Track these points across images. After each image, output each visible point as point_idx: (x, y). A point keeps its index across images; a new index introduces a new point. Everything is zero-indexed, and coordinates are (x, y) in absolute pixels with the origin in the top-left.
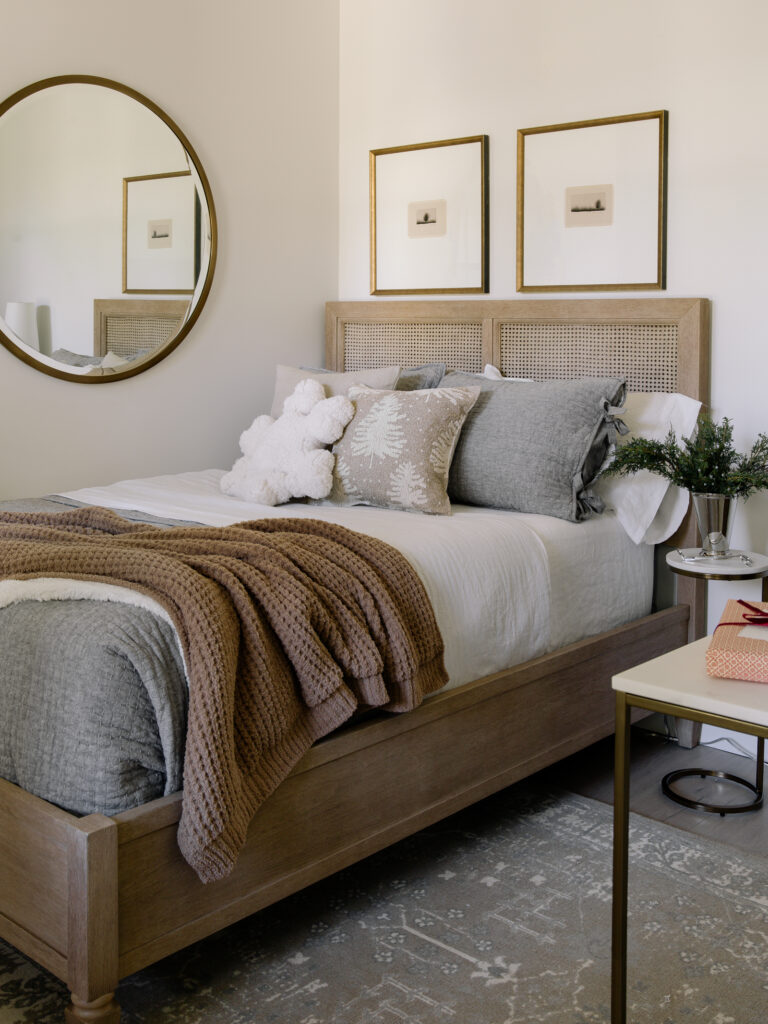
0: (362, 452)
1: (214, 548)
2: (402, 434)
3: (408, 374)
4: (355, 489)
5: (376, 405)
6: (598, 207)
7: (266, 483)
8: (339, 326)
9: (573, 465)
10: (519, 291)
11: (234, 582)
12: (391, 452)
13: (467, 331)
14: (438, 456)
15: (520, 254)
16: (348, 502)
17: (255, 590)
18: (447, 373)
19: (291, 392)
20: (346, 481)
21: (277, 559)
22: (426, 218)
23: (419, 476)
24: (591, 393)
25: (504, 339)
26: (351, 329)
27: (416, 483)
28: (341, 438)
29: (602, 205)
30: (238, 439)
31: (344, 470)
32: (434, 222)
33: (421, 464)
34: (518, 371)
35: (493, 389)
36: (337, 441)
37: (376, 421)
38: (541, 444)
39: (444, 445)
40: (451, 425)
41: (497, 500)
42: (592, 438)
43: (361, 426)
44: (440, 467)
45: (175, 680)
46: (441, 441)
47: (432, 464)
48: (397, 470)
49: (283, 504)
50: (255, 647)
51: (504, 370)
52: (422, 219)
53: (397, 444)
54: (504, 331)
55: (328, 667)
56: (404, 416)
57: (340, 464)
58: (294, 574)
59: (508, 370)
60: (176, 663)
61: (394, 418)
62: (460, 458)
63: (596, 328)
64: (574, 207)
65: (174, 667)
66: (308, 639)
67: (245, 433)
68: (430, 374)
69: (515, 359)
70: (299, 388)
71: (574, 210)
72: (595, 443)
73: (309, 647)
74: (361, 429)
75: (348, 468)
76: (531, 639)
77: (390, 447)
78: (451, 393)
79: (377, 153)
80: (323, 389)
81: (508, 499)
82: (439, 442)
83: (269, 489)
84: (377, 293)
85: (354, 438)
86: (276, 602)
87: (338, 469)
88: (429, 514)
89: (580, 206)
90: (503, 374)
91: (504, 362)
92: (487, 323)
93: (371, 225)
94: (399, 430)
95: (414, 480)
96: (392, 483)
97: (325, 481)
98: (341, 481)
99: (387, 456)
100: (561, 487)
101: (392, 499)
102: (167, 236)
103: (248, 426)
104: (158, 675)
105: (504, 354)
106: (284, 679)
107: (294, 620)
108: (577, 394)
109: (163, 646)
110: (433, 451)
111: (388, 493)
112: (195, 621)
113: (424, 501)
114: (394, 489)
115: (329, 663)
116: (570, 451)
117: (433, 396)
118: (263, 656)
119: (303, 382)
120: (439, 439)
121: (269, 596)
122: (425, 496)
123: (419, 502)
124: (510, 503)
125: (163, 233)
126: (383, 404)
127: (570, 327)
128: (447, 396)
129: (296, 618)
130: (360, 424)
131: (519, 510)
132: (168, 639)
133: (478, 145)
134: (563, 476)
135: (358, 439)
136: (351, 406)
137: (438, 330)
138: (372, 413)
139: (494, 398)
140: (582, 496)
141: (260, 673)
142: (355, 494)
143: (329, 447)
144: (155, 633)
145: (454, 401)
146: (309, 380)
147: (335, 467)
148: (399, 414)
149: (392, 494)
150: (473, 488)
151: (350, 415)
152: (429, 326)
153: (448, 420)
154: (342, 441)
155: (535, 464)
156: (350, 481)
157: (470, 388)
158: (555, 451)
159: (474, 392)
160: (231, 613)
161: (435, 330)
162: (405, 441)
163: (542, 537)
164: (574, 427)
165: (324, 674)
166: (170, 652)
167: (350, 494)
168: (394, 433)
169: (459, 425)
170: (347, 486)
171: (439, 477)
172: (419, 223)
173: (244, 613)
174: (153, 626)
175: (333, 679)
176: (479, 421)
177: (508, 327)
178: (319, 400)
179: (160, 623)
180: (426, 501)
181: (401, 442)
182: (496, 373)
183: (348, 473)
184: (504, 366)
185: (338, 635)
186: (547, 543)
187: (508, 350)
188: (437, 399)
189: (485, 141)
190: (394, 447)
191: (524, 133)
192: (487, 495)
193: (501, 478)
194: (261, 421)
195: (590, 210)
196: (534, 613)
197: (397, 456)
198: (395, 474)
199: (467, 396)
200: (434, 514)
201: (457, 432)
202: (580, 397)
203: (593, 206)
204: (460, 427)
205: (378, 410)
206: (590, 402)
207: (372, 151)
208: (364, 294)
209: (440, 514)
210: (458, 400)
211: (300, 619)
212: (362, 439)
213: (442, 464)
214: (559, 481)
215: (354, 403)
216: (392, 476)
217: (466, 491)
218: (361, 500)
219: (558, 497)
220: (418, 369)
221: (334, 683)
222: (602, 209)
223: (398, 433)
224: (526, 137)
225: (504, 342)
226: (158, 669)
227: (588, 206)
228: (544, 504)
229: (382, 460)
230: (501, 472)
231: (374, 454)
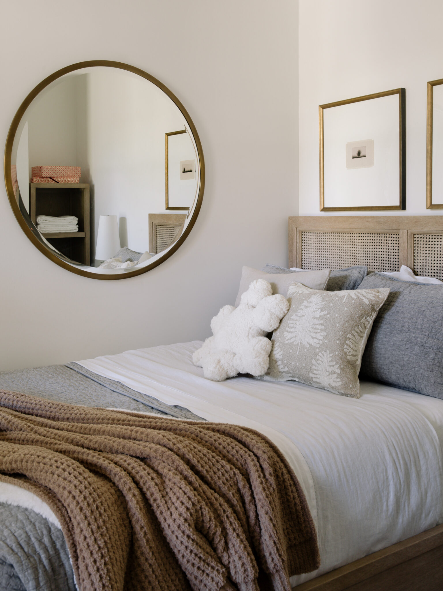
0: (292, 340)
1: (123, 448)
2: (323, 327)
3: (337, 273)
4: (286, 369)
5: (305, 303)
7: (219, 361)
8: (298, 235)
10: (428, 208)
11: (130, 489)
12: (313, 342)
13: (388, 239)
14: (352, 346)
15: (429, 179)
16: (283, 378)
17: (148, 494)
18: (368, 274)
19: (247, 289)
20: (279, 363)
21: (173, 462)
22: (359, 153)
23: (335, 363)
25: (416, 245)
26: (306, 236)
27: (332, 368)
28: (278, 328)
30: (210, 323)
31: (278, 354)
32: (365, 156)
33: (337, 353)
34: (427, 271)
35: (401, 290)
36: (276, 330)
37: (303, 316)
38: (438, 339)
39: (357, 337)
40: (363, 320)
41: (401, 382)
43: (293, 319)
44: (353, 355)
45: (61, 586)
46: (355, 334)
47: (346, 353)
48: (318, 357)
49: (233, 378)
50: (142, 553)
51: (416, 270)
52: (356, 155)
53: (319, 336)
54: (416, 239)
55: (213, 568)
56: (325, 313)
57: (275, 349)
58: (186, 478)
59: (419, 270)
60: (64, 568)
61: (317, 314)
62: (372, 346)
65: (62, 571)
66: (190, 545)
67: (214, 318)
68: (355, 274)
69: (424, 261)
70: (252, 286)
73: (191, 552)
74: (292, 322)
75: (281, 353)
76: (423, 515)
77: (313, 338)
78: (365, 294)
79: (324, 107)
80: (270, 286)
81: (410, 382)
82: (353, 334)
83: (221, 367)
84: (325, 209)
85: (287, 329)
86: (163, 508)
87: (275, 352)
88: (342, 394)
90: (416, 273)
91: (416, 264)
92: (403, 234)
93: (320, 160)
94: (321, 324)
95: (330, 366)
96: (313, 367)
97: (262, 363)
98: (276, 362)
99: (311, 345)
101: (314, 380)
102: (191, 171)
103: (216, 313)
104: (42, 584)
105: (416, 258)
106: (173, 577)
107: (176, 528)
109: (52, 552)
110: (348, 342)
111: (311, 375)
113: (338, 384)
114: (315, 372)
115: (213, 564)
117: (349, 296)
118: (150, 561)
119: (255, 281)
120: (353, 332)
121: (159, 501)
122: (339, 380)
123: (334, 385)
124: (411, 385)
125: (189, 169)
126: (310, 302)
128: (361, 297)
129: (179, 527)
130: (292, 317)
131: (419, 393)
132: (58, 546)
133: (397, 96)
135: (290, 330)
136: (286, 303)
137: (367, 238)
138: (302, 309)
139: (401, 297)
141: (146, 577)
142: (288, 372)
143: (269, 335)
144: (46, 540)
145: (366, 301)
146: (259, 280)
147: (272, 351)
148: (322, 311)
149: (313, 376)
150: (382, 371)
151: (285, 310)
152: (360, 235)
153: (361, 317)
154: (279, 330)
155: (432, 356)
156: (283, 363)
157: (381, 290)
159: (384, 293)
160: (123, 520)
161: (365, 238)
162: (325, 334)
165: (208, 575)
166: (59, 558)
167: (283, 372)
168: (317, 327)
169: (371, 320)
170: (281, 366)
171: (352, 364)
172: (353, 158)
173: (134, 520)
174: (45, 532)
175: (216, 579)
176: (388, 317)
177: (419, 236)
178: (266, 296)
179: (52, 529)
180: (340, 384)
181: (322, 334)
182: (409, 273)
183: (281, 357)
184: (416, 267)
185: (220, 540)
187: (419, 255)
188: (353, 299)
189: (402, 93)
190: (316, 338)
191: (433, 84)
192: (393, 378)
193: (404, 365)
194: (226, 309)
196: (426, 493)
197: (318, 346)
198: (317, 360)
199: (378, 296)
200: (346, 395)
201: (369, 326)
204: (371, 322)
205: (306, 307)
207: (320, 106)
208: (315, 211)
209: (351, 396)
210: (370, 300)
211: (183, 527)
212: (292, 330)
213: (354, 353)
215: (289, 301)
216: (313, 362)
217: (376, 372)
218: (291, 377)
220: (347, 270)
221: (217, 584)
223: (320, 327)
224: (434, 87)
225: (416, 248)
226: (41, 579)
228: (439, 390)
229: (306, 348)
230: (404, 361)
231: (301, 343)
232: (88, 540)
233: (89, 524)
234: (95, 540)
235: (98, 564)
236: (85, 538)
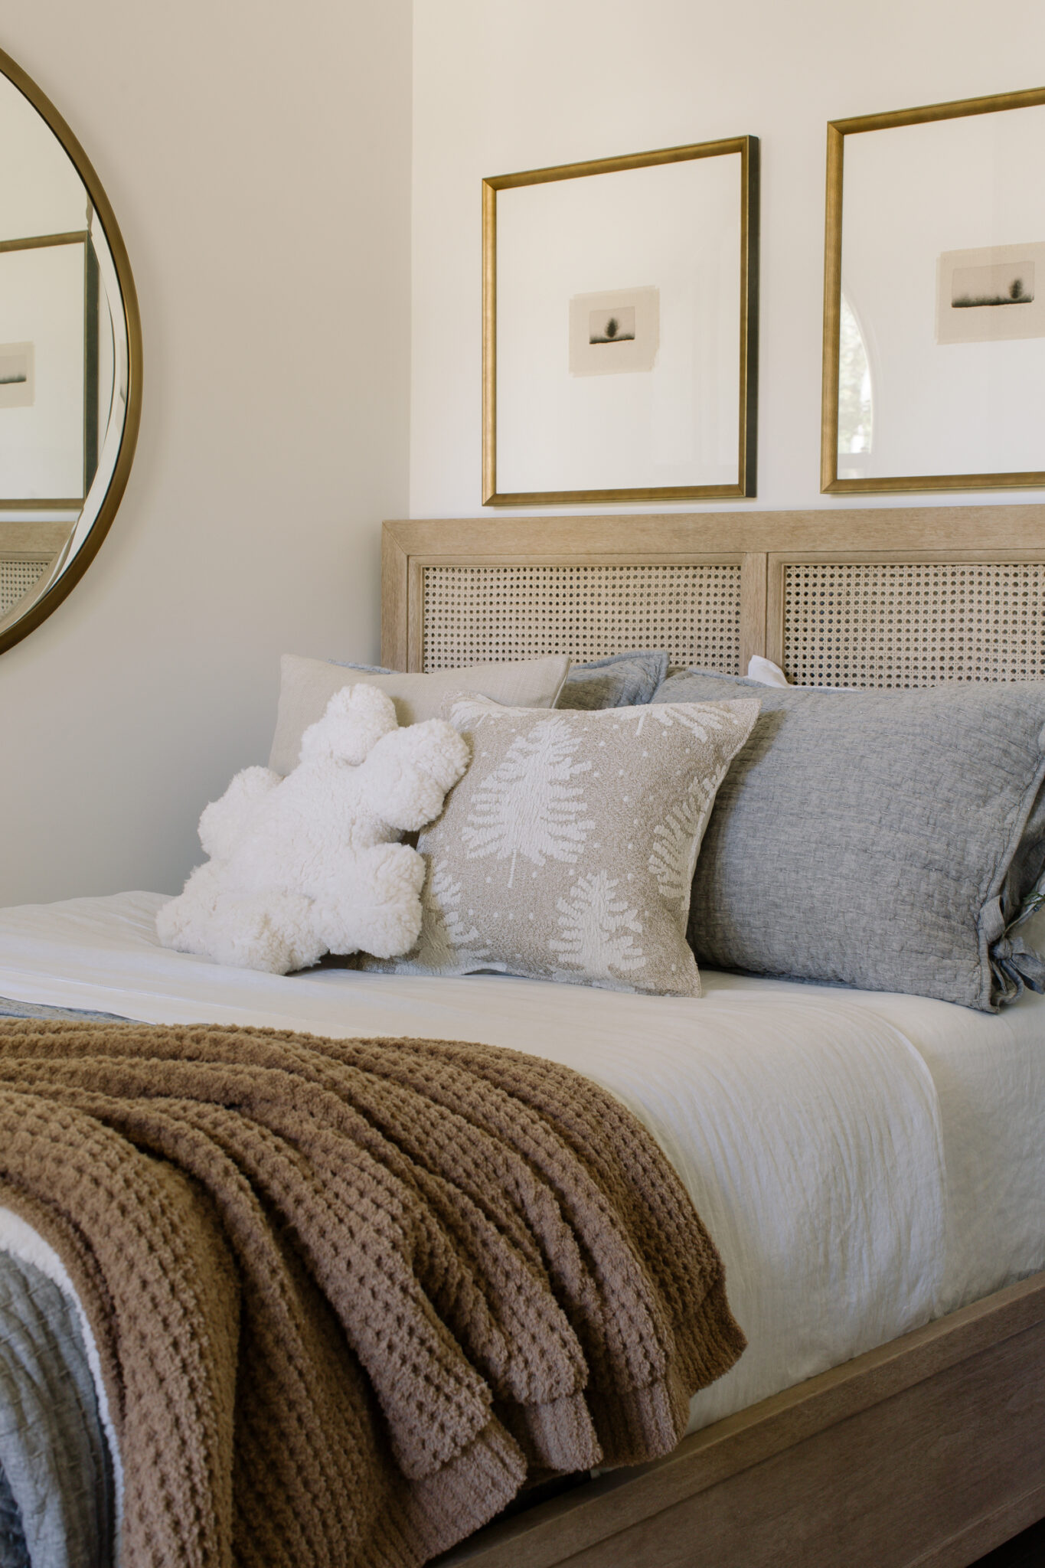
0: (490, 849)
1: (168, 1080)
2: (583, 807)
3: (581, 675)
4: (474, 934)
5: (520, 742)
6: (1017, 295)
7: (267, 921)
8: (413, 578)
9: (981, 881)
10: (826, 491)
11: (226, 1172)
12: (557, 850)
13: (705, 581)
14: (667, 858)
15: (829, 405)
16: (457, 965)
17: (276, 1188)
18: (669, 674)
19: (318, 713)
20: (451, 917)
21: (327, 1108)
22: (612, 329)
23: (625, 905)
24: (1018, 713)
25: (793, 598)
26: (439, 581)
27: (619, 920)
28: (439, 818)
29: (1026, 290)
30: (196, 822)
31: (446, 891)
32: (630, 338)
33: (630, 876)
34: (825, 671)
35: (786, 706)
36: (431, 825)
37: (518, 778)
38: (906, 831)
39: (679, 834)
40: (693, 787)
41: (800, 962)
42: (1023, 816)
43: (485, 790)
44: (671, 884)
45: (73, 1430)
46: (674, 825)
47: (653, 877)
48: (573, 891)
49: (306, 970)
50: (279, 1341)
51: (791, 670)
52: (602, 333)
53: (571, 831)
54: (793, 580)
55: (458, 1380)
56: (587, 766)
57: (436, 879)
58: (368, 1146)
59: (800, 670)
60: (74, 1386)
61: (564, 772)
62: (712, 864)
63: (1011, 570)
64: (959, 296)
65: (69, 1393)
66: (409, 1313)
67: (212, 808)
68: (632, 674)
69: (817, 644)
70: (338, 703)
71: (958, 305)
72: (1031, 829)
73: (411, 1331)
74: (484, 797)
75: (457, 888)
77: (556, 838)
78: (695, 715)
79: (498, 184)
80: (392, 707)
81: (827, 959)
82: (668, 826)
83: (274, 935)
84: (497, 500)
85: (471, 818)
86: (327, 1220)
87: (434, 889)
88: (649, 992)
89: (974, 294)
90: (791, 678)
91: (791, 652)
92: (754, 566)
93: (484, 348)
94: (578, 799)
95: (613, 914)
96: (562, 921)
97: (406, 917)
98: (441, 916)
99: (550, 859)
100: (952, 930)
101: (562, 959)
102: (22, 380)
103: (217, 790)
104: (30, 1420)
105: (792, 634)
106: (349, 1415)
107: (373, 1267)
108: (987, 715)
109: (41, 1341)
110: (657, 846)
111: (553, 944)
112: (136, 1282)
113: (637, 963)
114: (566, 935)
115: (460, 1369)
116: (973, 848)
117: (651, 720)
118: (300, 1362)
119: (345, 690)
120: (669, 818)
121: (309, 1203)
122: (640, 951)
123: (624, 966)
124: (829, 968)
125: (15, 375)
126: (536, 740)
127: (949, 570)
128: (684, 721)
129: (379, 1262)
130: (483, 785)
131: (852, 985)
132: (54, 1323)
133: (735, 160)
134: (958, 906)
135: (480, 820)
136: (461, 745)
137: (639, 581)
138: (512, 761)
139: (789, 725)
140: (1000, 950)
141: (292, 1405)
142: (474, 946)
143: (410, 838)
144: (20, 1307)
145: (699, 733)
146: (358, 686)
147: (426, 883)
148: (576, 761)
149: (562, 946)
150: (745, 932)
151: (459, 765)
152: (618, 573)
153: (688, 776)
154: (441, 825)
155: (891, 878)
156: (463, 917)
157: (736, 703)
158: (939, 846)
159: (744, 715)
160: (220, 1254)
161: (631, 582)
162: (591, 824)
163: (920, 1047)
164: (980, 791)
165: (448, 1398)
166: (59, 1357)
167: (461, 946)
168: (565, 806)
169: (713, 786)
170: (455, 930)
171: (669, 907)
172: (594, 342)
173: (250, 1251)
174: (14, 1287)
175: (469, 1410)
176: (755, 780)
177: (802, 571)
178: (385, 731)
179: (32, 1280)
180: (642, 962)
181: (581, 825)
182: (776, 676)
183: (457, 899)
184: (791, 661)
185: (476, 1301)
186: (932, 1061)
187: (801, 625)
188: (663, 727)
189: (750, 150)
190: (564, 839)
191: (843, 129)
192: (777, 949)
193: (812, 909)
194: (249, 782)
195: (997, 302)
197: (574, 859)
198: (571, 900)
199: (730, 722)
200: (661, 993)
201: (707, 805)
202: (993, 724)
203: (1006, 294)
204: (713, 794)
205: (526, 754)
206: (1017, 735)
207: (486, 180)
208: (470, 505)
209: (674, 993)
210: (710, 732)
211: (388, 1263)
212: (488, 819)
213: (675, 878)
214: (947, 917)
215: (467, 738)
216: (562, 905)
217: (725, 939)
218: (488, 959)
219: (946, 954)
220: (603, 665)
221: (471, 1420)
222: (1027, 300)
223: (574, 806)
224: (848, 138)
225: (792, 607)
226: (27, 1405)
227: (990, 293)
228: (913, 970)
229: (536, 867)
230: (812, 896)
231: (519, 855)
232: (154, 1288)
233: (152, 1248)
234: (173, 1288)
235: (185, 1352)
236: (145, 1284)
